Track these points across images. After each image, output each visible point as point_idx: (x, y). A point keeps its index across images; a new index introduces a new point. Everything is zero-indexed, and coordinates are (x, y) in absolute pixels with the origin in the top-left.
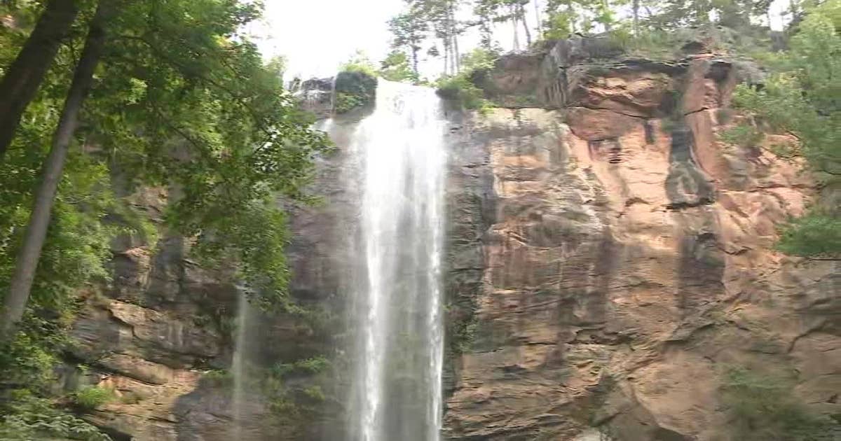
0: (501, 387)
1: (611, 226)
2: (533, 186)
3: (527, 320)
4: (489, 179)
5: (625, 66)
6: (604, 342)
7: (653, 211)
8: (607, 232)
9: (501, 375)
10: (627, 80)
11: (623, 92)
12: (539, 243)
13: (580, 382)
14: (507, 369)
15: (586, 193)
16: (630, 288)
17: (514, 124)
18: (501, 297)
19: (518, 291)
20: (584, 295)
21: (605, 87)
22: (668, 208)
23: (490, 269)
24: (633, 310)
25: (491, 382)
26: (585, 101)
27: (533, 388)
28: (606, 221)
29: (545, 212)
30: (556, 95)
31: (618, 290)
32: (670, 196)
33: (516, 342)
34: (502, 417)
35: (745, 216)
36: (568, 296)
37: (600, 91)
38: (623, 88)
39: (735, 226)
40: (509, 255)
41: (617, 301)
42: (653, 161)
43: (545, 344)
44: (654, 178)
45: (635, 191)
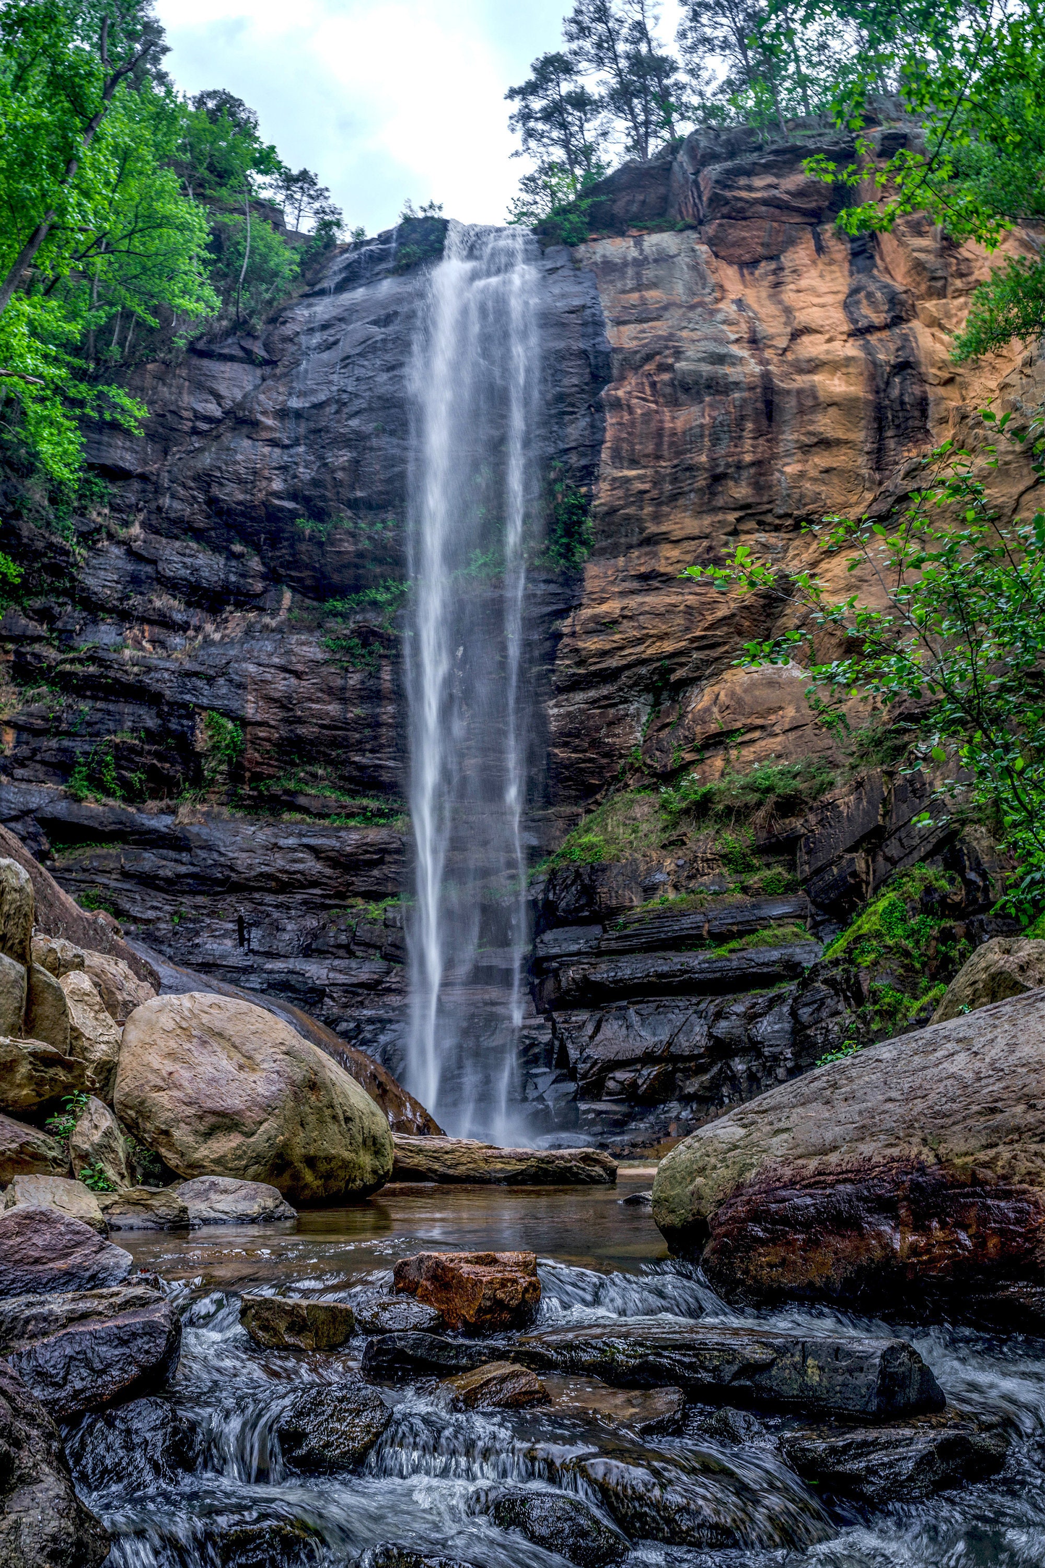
0: (633, 602)
1: (772, 368)
2: (661, 328)
3: (665, 509)
4: (599, 325)
5: (772, 158)
6: (777, 528)
7: (830, 340)
8: (766, 376)
9: (635, 585)
10: (777, 176)
11: (776, 192)
12: (674, 403)
14: (644, 577)
15: (733, 328)
16: (806, 449)
17: (634, 254)
18: (627, 480)
19: (649, 472)
20: (739, 467)
21: (750, 188)
22: (850, 335)
23: (608, 445)
24: (811, 479)
25: (623, 594)
26: (725, 210)
27: (680, 598)
28: (763, 362)
29: (678, 359)
30: (689, 210)
31: (788, 454)
32: (854, 321)
33: (651, 541)
34: (640, 641)
35: (950, 331)
36: (720, 470)
37: (744, 194)
38: (775, 187)
39: (938, 346)
40: (633, 423)
41: (788, 469)
42: (828, 278)
43: (693, 539)
44: (829, 299)
45: (803, 317)
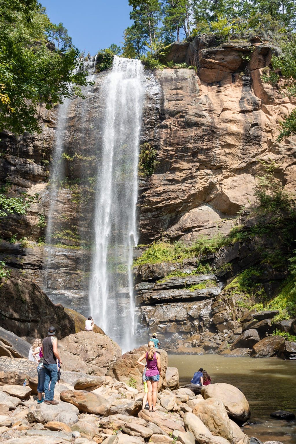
0: (167, 187)
1: (215, 120)
2: (182, 103)
3: (179, 160)
4: (162, 100)
5: (223, 49)
6: (211, 169)
7: (234, 113)
8: (213, 122)
9: (167, 182)
10: (224, 55)
11: (223, 61)
12: (183, 128)
13: (200, 185)
14: (170, 180)
15: (204, 106)
16: (223, 147)
17: (174, 76)
18: (168, 150)
19: (175, 148)
20: (202, 150)
22: (240, 112)
23: (163, 139)
24: (223, 155)
25: (164, 185)
26: (206, 65)
27: (181, 187)
28: (212, 118)
29: (187, 114)
30: (194, 62)
31: (217, 147)
32: (241, 107)
33: (173, 169)
34: (168, 199)
35: (271, 115)
36: (196, 150)
37: (212, 61)
38: (223, 59)
39: (267, 120)
40: (171, 133)
41: (216, 152)
42: (235, 92)
43: (186, 170)
44: (235, 99)
45: (226, 105)
